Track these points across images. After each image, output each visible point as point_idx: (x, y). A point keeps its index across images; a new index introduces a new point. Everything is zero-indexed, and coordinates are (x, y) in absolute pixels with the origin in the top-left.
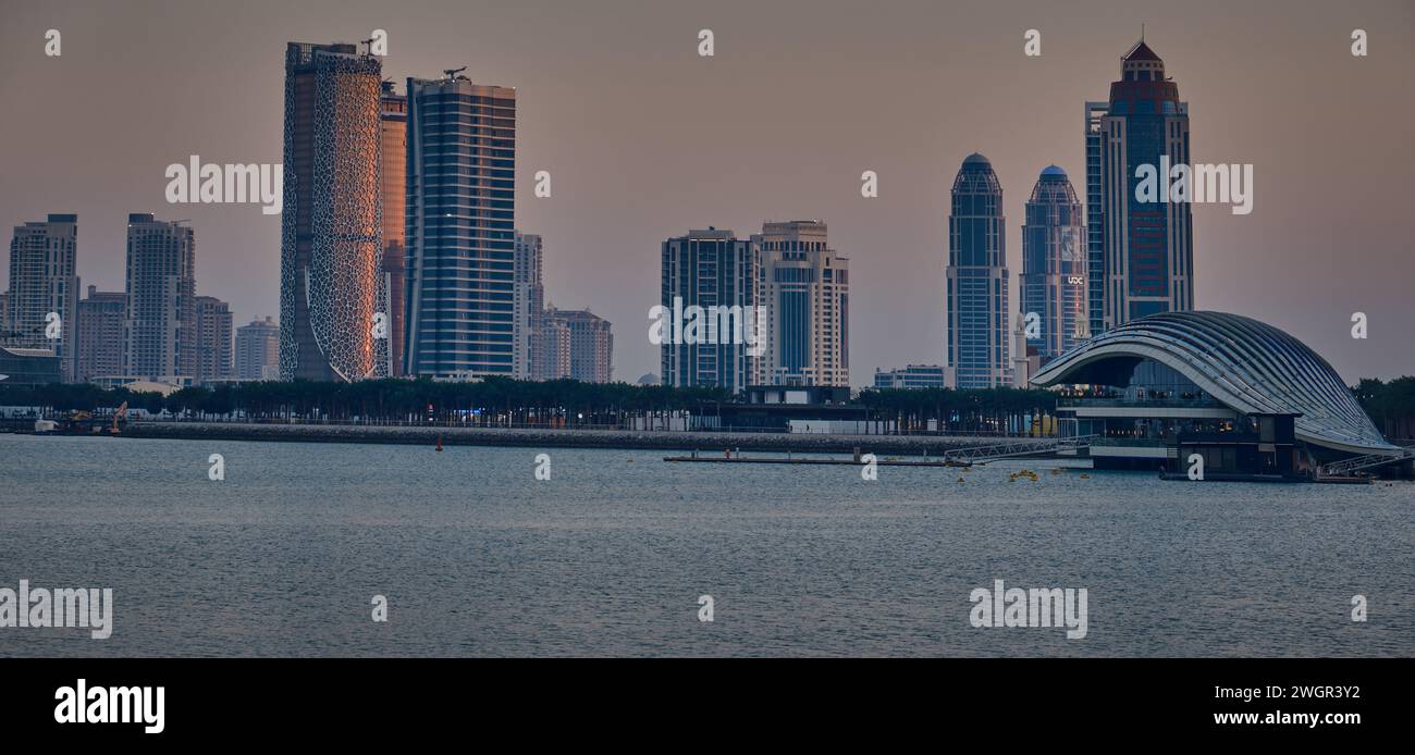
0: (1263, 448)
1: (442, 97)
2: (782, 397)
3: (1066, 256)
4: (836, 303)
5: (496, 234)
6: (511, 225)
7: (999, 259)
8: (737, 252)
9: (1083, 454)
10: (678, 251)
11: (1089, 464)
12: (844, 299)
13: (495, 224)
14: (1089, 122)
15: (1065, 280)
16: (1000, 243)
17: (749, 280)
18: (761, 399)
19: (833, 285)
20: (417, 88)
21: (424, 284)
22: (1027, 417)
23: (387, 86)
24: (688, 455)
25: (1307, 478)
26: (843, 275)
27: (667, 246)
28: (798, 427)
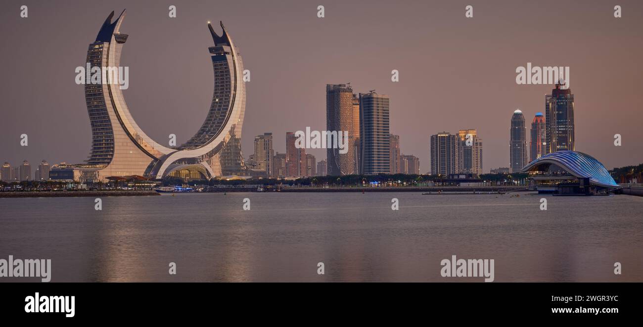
0: (580, 187)
1: (369, 98)
2: (459, 177)
3: (543, 137)
4: (479, 152)
5: (384, 135)
6: (389, 133)
7: (524, 138)
8: (451, 138)
9: (535, 190)
10: (435, 138)
11: (537, 192)
12: (481, 150)
13: (384, 133)
14: (546, 100)
15: (542, 144)
16: (524, 134)
17: (454, 146)
18: (453, 177)
19: (478, 146)
20: (362, 96)
21: (365, 149)
22: (524, 180)
23: (354, 96)
24: (428, 193)
25: (592, 194)
26: (481, 144)
27: (432, 137)
28: (463, 185)
